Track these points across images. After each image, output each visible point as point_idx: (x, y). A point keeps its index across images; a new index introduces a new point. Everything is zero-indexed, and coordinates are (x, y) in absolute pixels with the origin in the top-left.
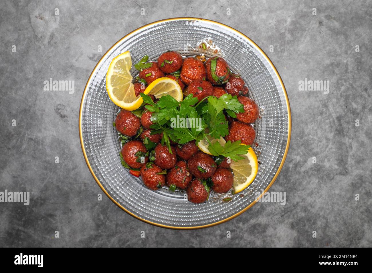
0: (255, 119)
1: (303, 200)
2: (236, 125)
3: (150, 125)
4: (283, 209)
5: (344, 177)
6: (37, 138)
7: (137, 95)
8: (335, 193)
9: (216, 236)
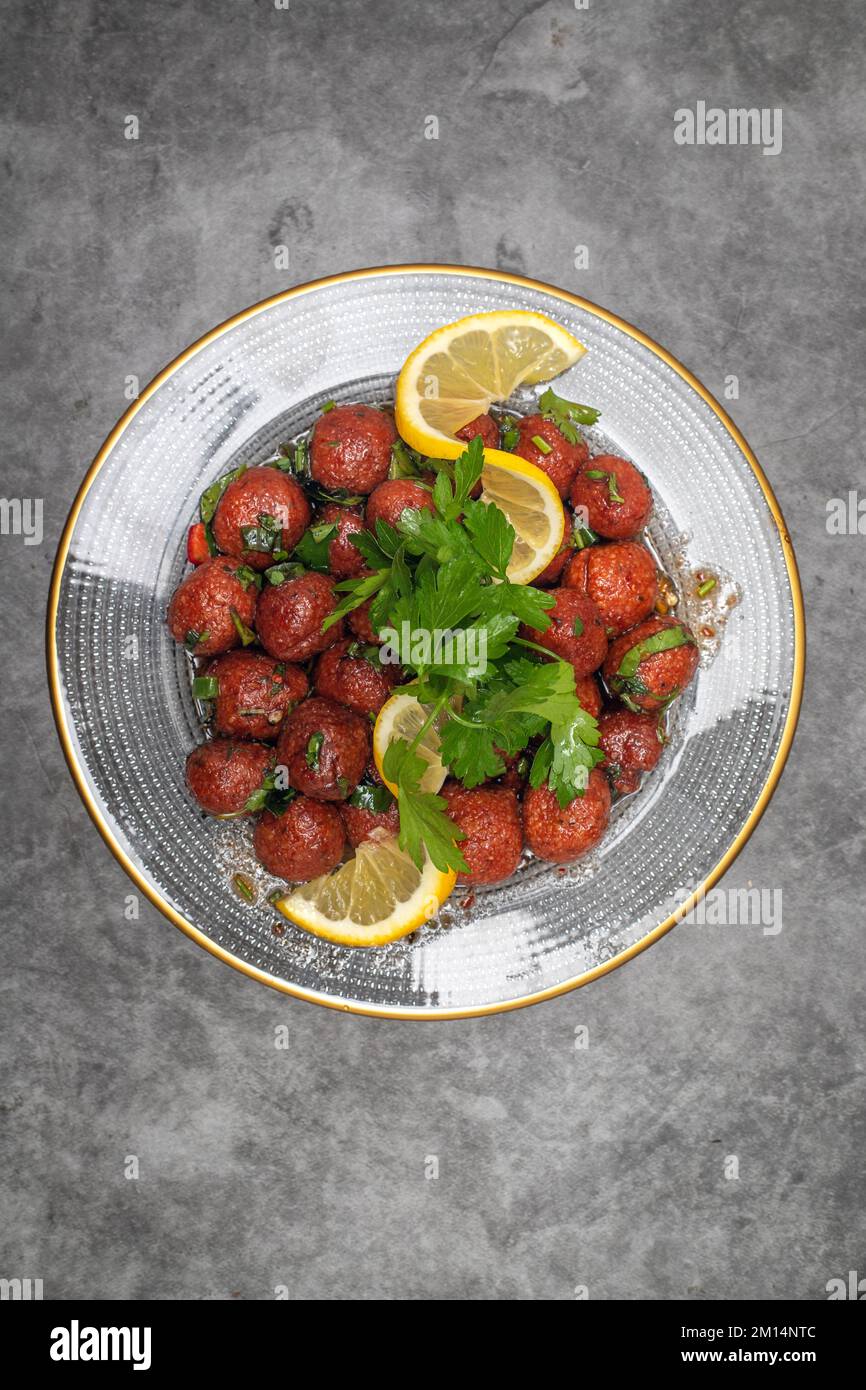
0: (552, 854)
1: (349, 1145)
2: (507, 802)
3: (385, 517)
4: (289, 1090)
5: (485, 1243)
6: (166, 184)
7: (461, 436)
8: (418, 1237)
9: (99, 909)
